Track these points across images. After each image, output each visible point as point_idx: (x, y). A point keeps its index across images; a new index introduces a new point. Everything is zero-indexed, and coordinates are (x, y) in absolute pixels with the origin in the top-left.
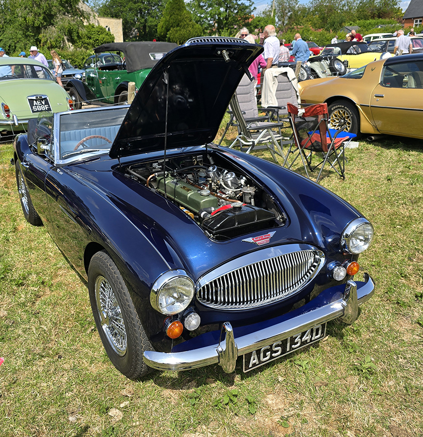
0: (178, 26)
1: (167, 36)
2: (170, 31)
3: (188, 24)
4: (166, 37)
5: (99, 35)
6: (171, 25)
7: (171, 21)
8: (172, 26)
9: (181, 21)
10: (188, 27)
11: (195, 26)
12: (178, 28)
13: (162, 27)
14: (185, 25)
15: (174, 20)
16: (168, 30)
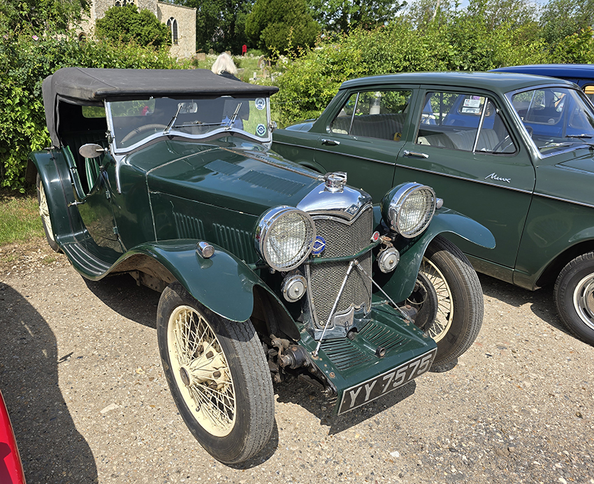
0: (281, 20)
1: (261, 36)
2: (267, 29)
3: (299, 19)
4: (259, 39)
5: (144, 26)
6: (268, 18)
7: (270, 10)
8: (270, 20)
9: (287, 11)
10: (298, 23)
11: (309, 23)
12: (281, 24)
13: (254, 21)
14: (293, 19)
15: (275, 9)
16: (263, 27)
